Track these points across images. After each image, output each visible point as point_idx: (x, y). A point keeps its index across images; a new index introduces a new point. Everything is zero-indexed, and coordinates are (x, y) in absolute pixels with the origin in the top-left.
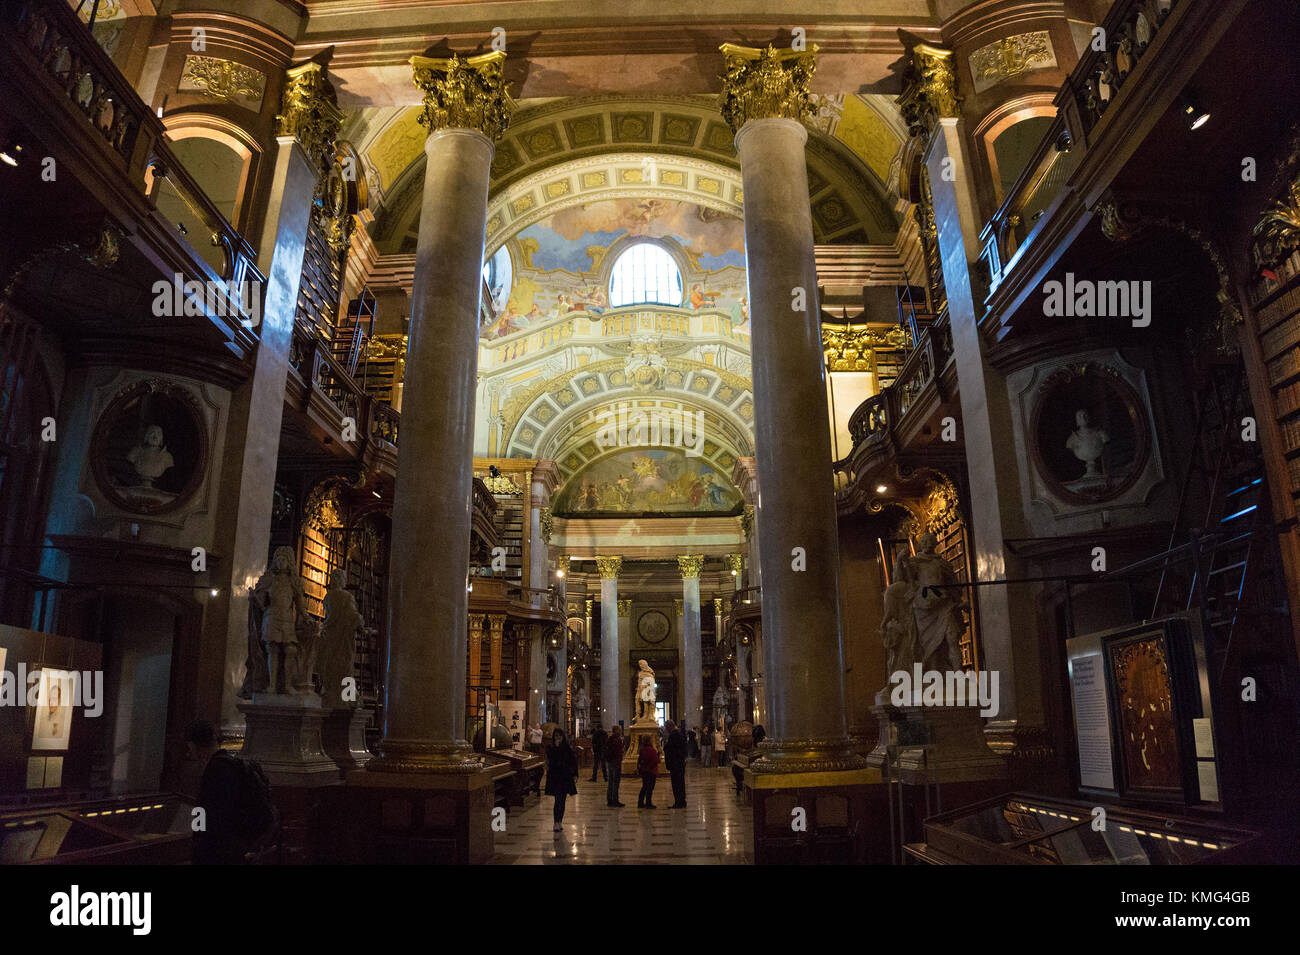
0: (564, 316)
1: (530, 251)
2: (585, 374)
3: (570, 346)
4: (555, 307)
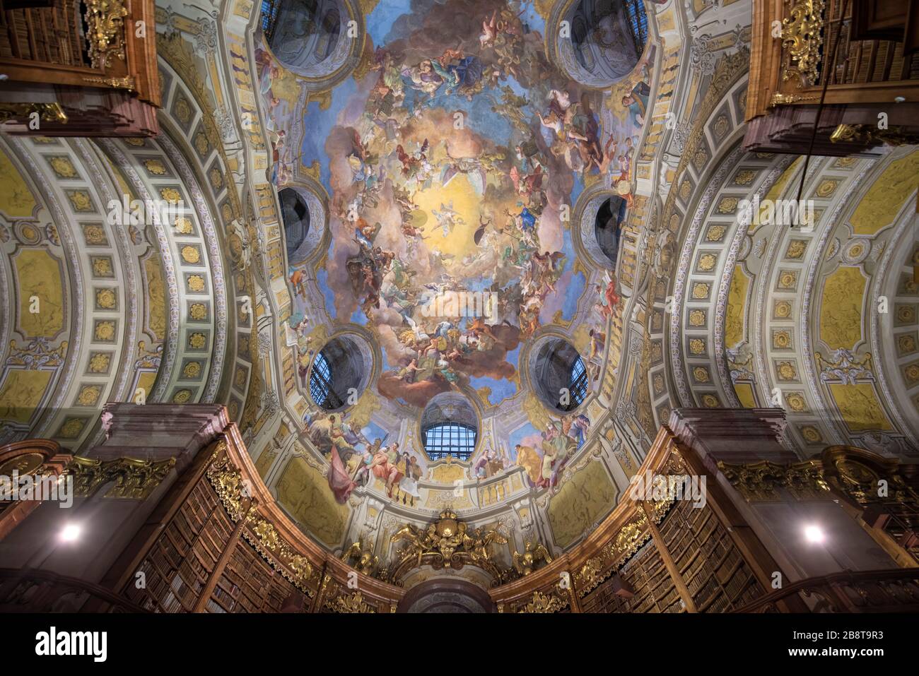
0: (268, 137)
1: (320, 100)
2: (224, 171)
3: (244, 147)
4: (276, 127)
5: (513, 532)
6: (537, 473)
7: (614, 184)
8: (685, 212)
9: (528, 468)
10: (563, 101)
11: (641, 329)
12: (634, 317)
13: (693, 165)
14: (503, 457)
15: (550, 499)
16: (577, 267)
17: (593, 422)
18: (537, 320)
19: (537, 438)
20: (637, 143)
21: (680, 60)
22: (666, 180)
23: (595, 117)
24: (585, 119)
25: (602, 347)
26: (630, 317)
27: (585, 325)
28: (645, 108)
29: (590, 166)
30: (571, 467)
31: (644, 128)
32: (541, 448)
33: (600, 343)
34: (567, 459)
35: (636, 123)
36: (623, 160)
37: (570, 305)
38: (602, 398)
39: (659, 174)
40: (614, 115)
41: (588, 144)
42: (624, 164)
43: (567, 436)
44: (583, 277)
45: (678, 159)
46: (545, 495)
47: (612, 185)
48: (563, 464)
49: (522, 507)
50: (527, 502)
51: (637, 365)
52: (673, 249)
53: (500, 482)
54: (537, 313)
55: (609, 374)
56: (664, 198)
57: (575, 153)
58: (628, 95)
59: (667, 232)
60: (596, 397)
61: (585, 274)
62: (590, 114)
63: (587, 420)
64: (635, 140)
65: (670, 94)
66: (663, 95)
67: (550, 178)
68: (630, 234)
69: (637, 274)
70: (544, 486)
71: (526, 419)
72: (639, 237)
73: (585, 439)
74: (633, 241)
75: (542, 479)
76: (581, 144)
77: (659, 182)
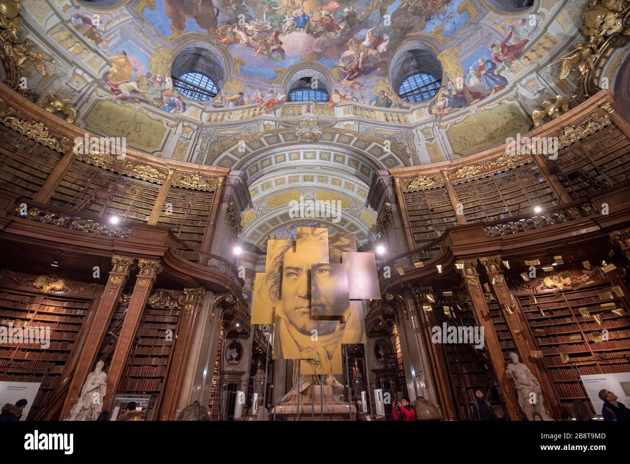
5: (56, 77)
6: (117, 80)
7: (337, 92)
8: (335, 142)
9: (114, 69)
10: (382, 47)
11: (262, 130)
12: (266, 122)
13: (357, 141)
14: (106, 41)
15: (109, 100)
16: (280, 72)
17: (186, 114)
18: (231, 43)
19: (142, 70)
20: (360, 104)
21: (403, 124)
22: (346, 126)
23: (372, 72)
24: (371, 65)
25: (237, 105)
26: (265, 120)
27: (243, 87)
28: (380, 106)
29: (345, 71)
30: (145, 108)
31: (369, 106)
32: (138, 76)
33: (239, 102)
34: (147, 102)
35: (371, 101)
36: (351, 95)
37: (252, 70)
38: (205, 115)
39: (348, 120)
40: (374, 85)
41: (357, 68)
42: (349, 96)
43: (162, 96)
44: (274, 78)
45: (357, 131)
46: (108, 94)
47: (336, 90)
48: (141, 100)
49: (82, 77)
50: (90, 80)
51: (240, 133)
52: (314, 139)
53: (85, 46)
54: (236, 42)
55: (223, 115)
56: (337, 126)
57: (351, 58)
58: (385, 94)
59: (321, 133)
60: (203, 110)
61: (277, 79)
62: (374, 69)
63: (185, 110)
64: (362, 102)
65: (387, 120)
66: (386, 116)
67: (334, 39)
68: (311, 108)
69: (290, 118)
70: (112, 89)
71: (151, 54)
72: (312, 114)
73: (172, 111)
74: (308, 111)
75: (117, 86)
76: (356, 63)
77: (344, 121)
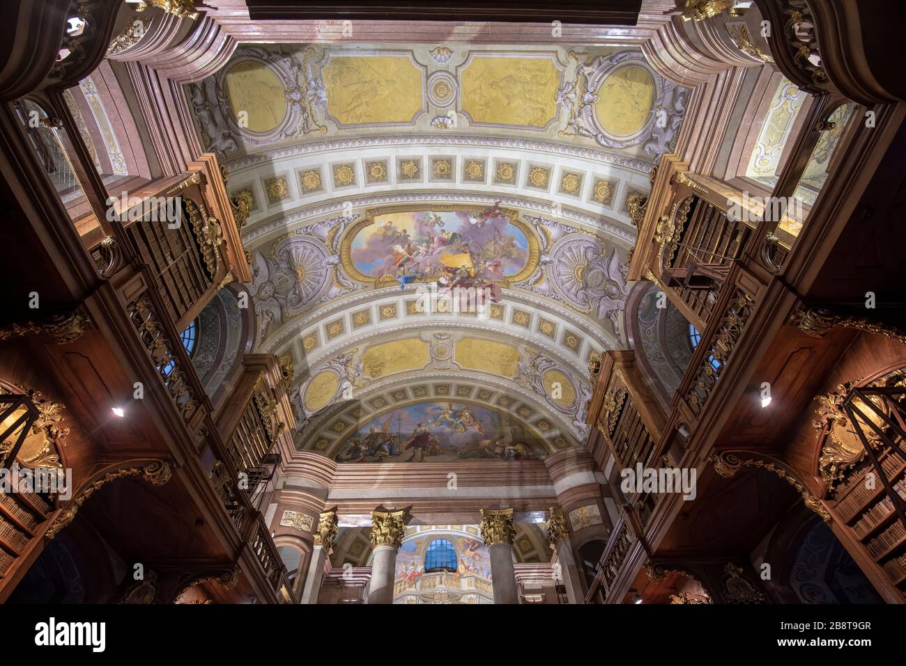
16: (419, 543)
20: (479, 576)
22: (469, 599)
26: (408, 595)
29: (468, 542)
31: (486, 579)
39: (470, 593)
44: (415, 550)
56: (462, 600)
64: (482, 574)
68: (443, 578)
69: (427, 591)
72: (443, 586)
74: (441, 584)
77: (468, 594)
